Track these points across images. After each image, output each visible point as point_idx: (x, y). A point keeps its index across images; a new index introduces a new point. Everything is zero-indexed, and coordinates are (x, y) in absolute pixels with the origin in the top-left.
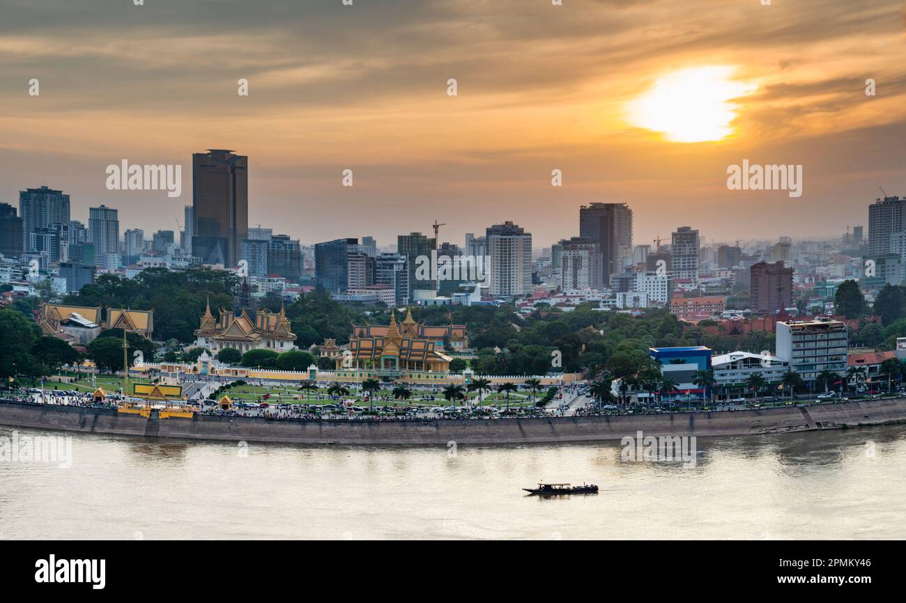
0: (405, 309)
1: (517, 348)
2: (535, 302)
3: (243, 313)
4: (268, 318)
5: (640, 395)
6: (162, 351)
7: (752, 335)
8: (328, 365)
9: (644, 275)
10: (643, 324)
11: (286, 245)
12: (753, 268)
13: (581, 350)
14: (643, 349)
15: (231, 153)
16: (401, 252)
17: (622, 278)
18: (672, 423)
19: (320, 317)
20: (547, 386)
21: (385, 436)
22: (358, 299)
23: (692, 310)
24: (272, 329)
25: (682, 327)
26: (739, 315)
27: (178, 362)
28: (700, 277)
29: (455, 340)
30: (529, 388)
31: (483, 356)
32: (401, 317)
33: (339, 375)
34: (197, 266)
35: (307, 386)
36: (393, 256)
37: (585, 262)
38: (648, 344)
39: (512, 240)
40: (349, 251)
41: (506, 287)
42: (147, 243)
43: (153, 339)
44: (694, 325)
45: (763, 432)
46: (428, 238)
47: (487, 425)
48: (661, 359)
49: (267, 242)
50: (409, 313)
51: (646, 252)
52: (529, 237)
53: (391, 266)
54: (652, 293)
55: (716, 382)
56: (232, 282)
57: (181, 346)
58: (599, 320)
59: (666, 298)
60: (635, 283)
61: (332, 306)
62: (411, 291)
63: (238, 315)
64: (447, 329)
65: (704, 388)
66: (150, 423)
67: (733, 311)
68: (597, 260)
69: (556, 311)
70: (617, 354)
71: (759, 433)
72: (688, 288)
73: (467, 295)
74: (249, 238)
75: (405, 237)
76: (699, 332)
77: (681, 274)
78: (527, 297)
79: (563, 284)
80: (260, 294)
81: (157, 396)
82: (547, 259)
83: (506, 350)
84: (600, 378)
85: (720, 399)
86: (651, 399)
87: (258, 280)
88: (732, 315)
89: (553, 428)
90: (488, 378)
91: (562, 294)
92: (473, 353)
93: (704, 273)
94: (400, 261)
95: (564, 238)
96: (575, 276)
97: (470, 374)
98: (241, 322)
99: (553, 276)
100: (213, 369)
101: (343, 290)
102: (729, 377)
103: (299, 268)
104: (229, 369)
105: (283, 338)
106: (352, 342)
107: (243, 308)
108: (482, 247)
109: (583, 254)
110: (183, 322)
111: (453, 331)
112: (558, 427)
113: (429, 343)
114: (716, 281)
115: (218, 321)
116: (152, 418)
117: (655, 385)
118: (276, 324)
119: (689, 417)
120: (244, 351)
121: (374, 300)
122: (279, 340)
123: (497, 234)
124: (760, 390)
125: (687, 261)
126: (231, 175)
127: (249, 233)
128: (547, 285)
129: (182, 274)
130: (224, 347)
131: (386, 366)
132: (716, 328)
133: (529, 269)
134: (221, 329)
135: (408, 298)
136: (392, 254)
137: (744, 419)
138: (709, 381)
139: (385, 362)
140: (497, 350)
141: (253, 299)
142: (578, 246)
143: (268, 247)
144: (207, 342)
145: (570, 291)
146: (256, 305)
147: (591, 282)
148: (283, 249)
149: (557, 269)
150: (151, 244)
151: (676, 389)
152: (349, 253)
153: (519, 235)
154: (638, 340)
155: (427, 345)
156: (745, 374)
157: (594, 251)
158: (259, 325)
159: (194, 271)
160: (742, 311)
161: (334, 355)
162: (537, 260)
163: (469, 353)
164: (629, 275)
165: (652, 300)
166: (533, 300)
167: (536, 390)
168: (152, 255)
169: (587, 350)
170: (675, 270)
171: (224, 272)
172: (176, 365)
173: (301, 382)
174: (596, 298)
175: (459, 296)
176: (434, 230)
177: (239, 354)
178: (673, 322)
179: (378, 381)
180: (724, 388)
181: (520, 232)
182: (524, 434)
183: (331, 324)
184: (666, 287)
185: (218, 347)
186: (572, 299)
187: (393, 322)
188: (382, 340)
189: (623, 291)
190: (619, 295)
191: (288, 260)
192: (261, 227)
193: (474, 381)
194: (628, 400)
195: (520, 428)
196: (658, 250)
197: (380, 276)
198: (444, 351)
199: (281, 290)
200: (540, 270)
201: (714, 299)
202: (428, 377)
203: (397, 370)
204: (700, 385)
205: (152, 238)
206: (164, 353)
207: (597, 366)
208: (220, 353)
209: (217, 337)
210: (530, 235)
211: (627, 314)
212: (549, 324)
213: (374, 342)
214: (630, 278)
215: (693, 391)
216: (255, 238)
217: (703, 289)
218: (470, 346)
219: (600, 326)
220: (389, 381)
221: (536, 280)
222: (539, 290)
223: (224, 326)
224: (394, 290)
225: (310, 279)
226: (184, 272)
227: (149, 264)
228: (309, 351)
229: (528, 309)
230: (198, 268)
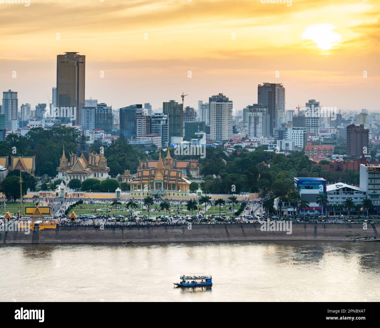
0: (166, 149)
1: (225, 175)
2: (235, 145)
3: (82, 155)
4: (95, 157)
5: (289, 210)
6: (40, 183)
7: (347, 172)
8: (126, 188)
9: (291, 129)
10: (291, 161)
11: (105, 109)
12: (348, 127)
13: (258, 177)
14: (291, 178)
15: (77, 54)
16: (164, 112)
17: (280, 131)
18: (305, 230)
19: (122, 156)
20: (240, 202)
21: (156, 237)
22: (142, 143)
23: (316, 154)
24: (97, 165)
25: (311, 165)
26: (341, 158)
27: (48, 190)
28: (320, 132)
29: (192, 170)
30: (231, 202)
31: (207, 180)
32: (164, 154)
33: (132, 194)
34: (58, 125)
35: (116, 203)
36: (161, 115)
37: (260, 120)
38: (293, 174)
39: (222, 105)
40: (137, 112)
41: (219, 135)
42: (32, 112)
43: (35, 176)
44: (317, 163)
45: (352, 240)
46: (178, 103)
47: (209, 228)
48: (300, 185)
49: (94, 108)
50: (169, 152)
51: (292, 115)
52: (231, 103)
53: (159, 122)
54: (295, 141)
55: (328, 203)
56: (76, 135)
57: (50, 179)
58: (268, 157)
59: (303, 144)
60: (286, 134)
61: (128, 148)
62: (170, 138)
63: (79, 156)
64: (188, 163)
65: (322, 206)
66: (34, 234)
67: (337, 155)
68: (266, 119)
69: (245, 151)
70: (277, 181)
71: (350, 240)
72: (315, 139)
73: (199, 140)
74: (86, 106)
75: (167, 103)
76: (320, 168)
77: (310, 130)
78: (230, 142)
79: (249, 133)
80: (91, 142)
81: (38, 215)
82: (240, 117)
83: (219, 177)
84: (268, 197)
85: (330, 215)
86: (295, 212)
87: (90, 133)
88: (337, 158)
89: (243, 231)
90: (210, 195)
91: (248, 140)
92: (202, 179)
93: (323, 130)
94: (164, 119)
95: (249, 105)
96: (255, 128)
97: (200, 193)
98: (81, 160)
99: (244, 128)
100: (66, 193)
101: (134, 138)
102: (335, 200)
103: (111, 124)
104: (75, 193)
105: (102, 170)
106: (139, 171)
107: (82, 152)
108: (207, 109)
109: (260, 114)
110: (51, 163)
111: (192, 164)
112: (246, 230)
113: (179, 172)
114: (328, 135)
115: (69, 161)
116: (35, 230)
117: (297, 203)
118: (99, 161)
119: (314, 226)
120: (83, 180)
121: (150, 144)
122: (100, 172)
123: (215, 101)
124: (351, 210)
125: (313, 121)
126: (77, 67)
127: (85, 103)
128: (241, 134)
129: (50, 131)
130: (72, 178)
131: (157, 188)
132: (329, 166)
133: (231, 123)
134: (71, 166)
135: (168, 142)
136: (160, 114)
137: (343, 230)
138: (324, 201)
139: (156, 185)
140: (215, 176)
141: (87, 145)
142: (257, 109)
143: (95, 111)
144: (63, 176)
145: (253, 138)
146: (89, 149)
147: (264, 132)
148: (103, 112)
149: (246, 124)
150: (34, 113)
151: (308, 206)
152: (138, 114)
153: (226, 102)
154: (287, 172)
155: (178, 174)
156: (344, 198)
157: (265, 113)
158: (90, 163)
159: (56, 128)
160: (342, 156)
161: (130, 181)
162: (236, 118)
163: (200, 179)
164: (283, 129)
165: (295, 146)
166: (233, 144)
167: (235, 204)
168: (35, 119)
169: (262, 178)
170: (307, 127)
171: (72, 128)
172: (47, 192)
173: (112, 200)
174: (266, 143)
175: (195, 141)
176: (182, 98)
177: (80, 182)
178: (306, 161)
179: (152, 198)
180: (333, 207)
181: (227, 100)
182: (228, 235)
183: (127, 160)
184: (303, 138)
185: (69, 178)
186: (253, 144)
187: (160, 158)
188: (155, 170)
189: (280, 139)
190: (278, 142)
191: (106, 119)
192: (92, 99)
193: (203, 197)
194: (283, 212)
195: (226, 230)
196: (299, 113)
197: (153, 128)
198: (186, 177)
199: (102, 138)
200: (237, 124)
201: (328, 147)
202: (178, 195)
203: (162, 190)
204: (320, 205)
205: (35, 109)
206: (41, 184)
207: (266, 188)
208: (70, 182)
209: (68, 172)
210: (232, 102)
211: (282, 154)
212: (242, 160)
213: (150, 172)
214: (284, 131)
215: (317, 208)
216: (89, 106)
217: (322, 140)
218: (201, 174)
219: (268, 161)
220: (158, 198)
221: (235, 132)
222: (236, 137)
223: (72, 164)
224: (161, 137)
225: (117, 131)
226: (51, 129)
227: (33, 126)
228: (116, 179)
229: (231, 150)
230: (58, 127)
